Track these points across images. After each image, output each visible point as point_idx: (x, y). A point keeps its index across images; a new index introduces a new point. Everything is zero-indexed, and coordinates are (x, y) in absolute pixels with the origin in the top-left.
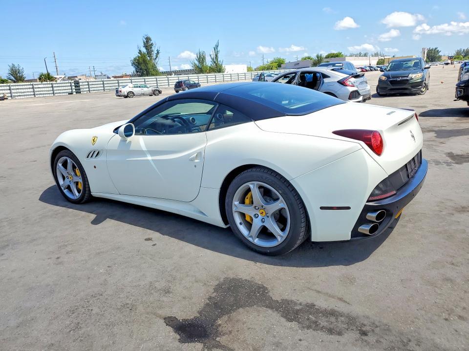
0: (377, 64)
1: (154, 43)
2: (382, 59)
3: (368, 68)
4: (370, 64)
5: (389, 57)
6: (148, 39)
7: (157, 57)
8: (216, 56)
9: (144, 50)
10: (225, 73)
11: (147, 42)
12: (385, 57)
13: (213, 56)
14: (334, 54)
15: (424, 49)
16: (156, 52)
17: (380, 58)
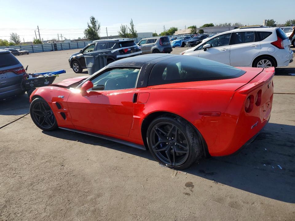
1: (97, 21)
6: (93, 19)
7: (98, 28)
8: (132, 28)
9: (91, 25)
10: (138, 38)
11: (93, 20)
13: (130, 28)
16: (98, 26)
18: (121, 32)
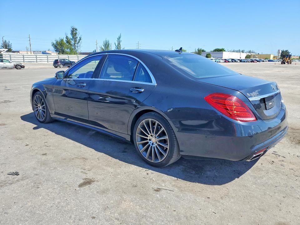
0: (246, 58)
1: (79, 33)
2: (249, 55)
3: (230, 60)
4: (240, 58)
5: (254, 54)
7: (79, 42)
8: (119, 44)
12: (251, 54)
14: (219, 49)
15: (279, 51)
16: (79, 39)
17: (248, 54)
18: (103, 47)
